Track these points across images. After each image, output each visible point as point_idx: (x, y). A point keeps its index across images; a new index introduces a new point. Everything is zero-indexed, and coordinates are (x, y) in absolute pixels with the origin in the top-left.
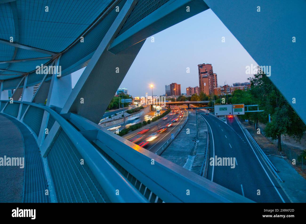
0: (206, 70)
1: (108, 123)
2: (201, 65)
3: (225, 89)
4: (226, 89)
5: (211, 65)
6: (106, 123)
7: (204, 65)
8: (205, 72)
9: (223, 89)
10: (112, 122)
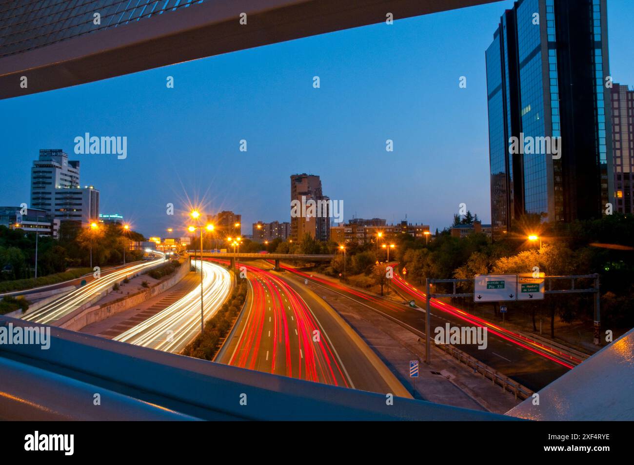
0: (309, 188)
1: (116, 304)
2: (297, 175)
3: (354, 231)
4: (357, 232)
5: (318, 177)
6: (112, 304)
7: (304, 176)
8: (307, 191)
9: (349, 230)
10: (124, 301)
